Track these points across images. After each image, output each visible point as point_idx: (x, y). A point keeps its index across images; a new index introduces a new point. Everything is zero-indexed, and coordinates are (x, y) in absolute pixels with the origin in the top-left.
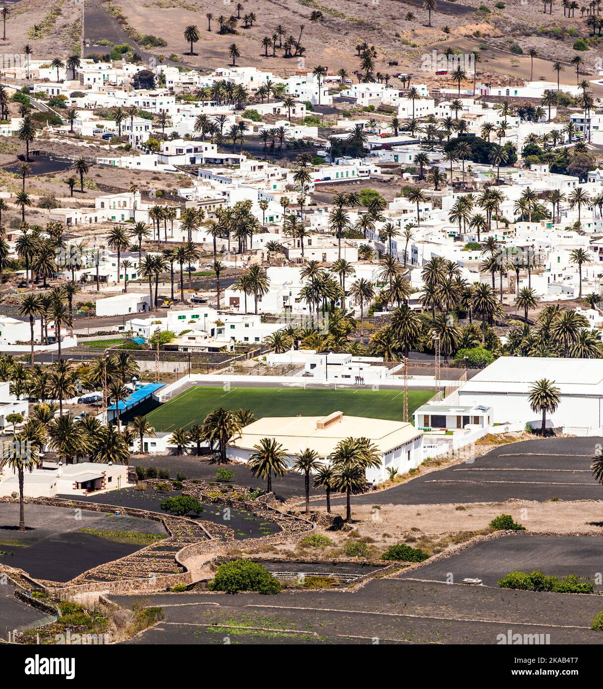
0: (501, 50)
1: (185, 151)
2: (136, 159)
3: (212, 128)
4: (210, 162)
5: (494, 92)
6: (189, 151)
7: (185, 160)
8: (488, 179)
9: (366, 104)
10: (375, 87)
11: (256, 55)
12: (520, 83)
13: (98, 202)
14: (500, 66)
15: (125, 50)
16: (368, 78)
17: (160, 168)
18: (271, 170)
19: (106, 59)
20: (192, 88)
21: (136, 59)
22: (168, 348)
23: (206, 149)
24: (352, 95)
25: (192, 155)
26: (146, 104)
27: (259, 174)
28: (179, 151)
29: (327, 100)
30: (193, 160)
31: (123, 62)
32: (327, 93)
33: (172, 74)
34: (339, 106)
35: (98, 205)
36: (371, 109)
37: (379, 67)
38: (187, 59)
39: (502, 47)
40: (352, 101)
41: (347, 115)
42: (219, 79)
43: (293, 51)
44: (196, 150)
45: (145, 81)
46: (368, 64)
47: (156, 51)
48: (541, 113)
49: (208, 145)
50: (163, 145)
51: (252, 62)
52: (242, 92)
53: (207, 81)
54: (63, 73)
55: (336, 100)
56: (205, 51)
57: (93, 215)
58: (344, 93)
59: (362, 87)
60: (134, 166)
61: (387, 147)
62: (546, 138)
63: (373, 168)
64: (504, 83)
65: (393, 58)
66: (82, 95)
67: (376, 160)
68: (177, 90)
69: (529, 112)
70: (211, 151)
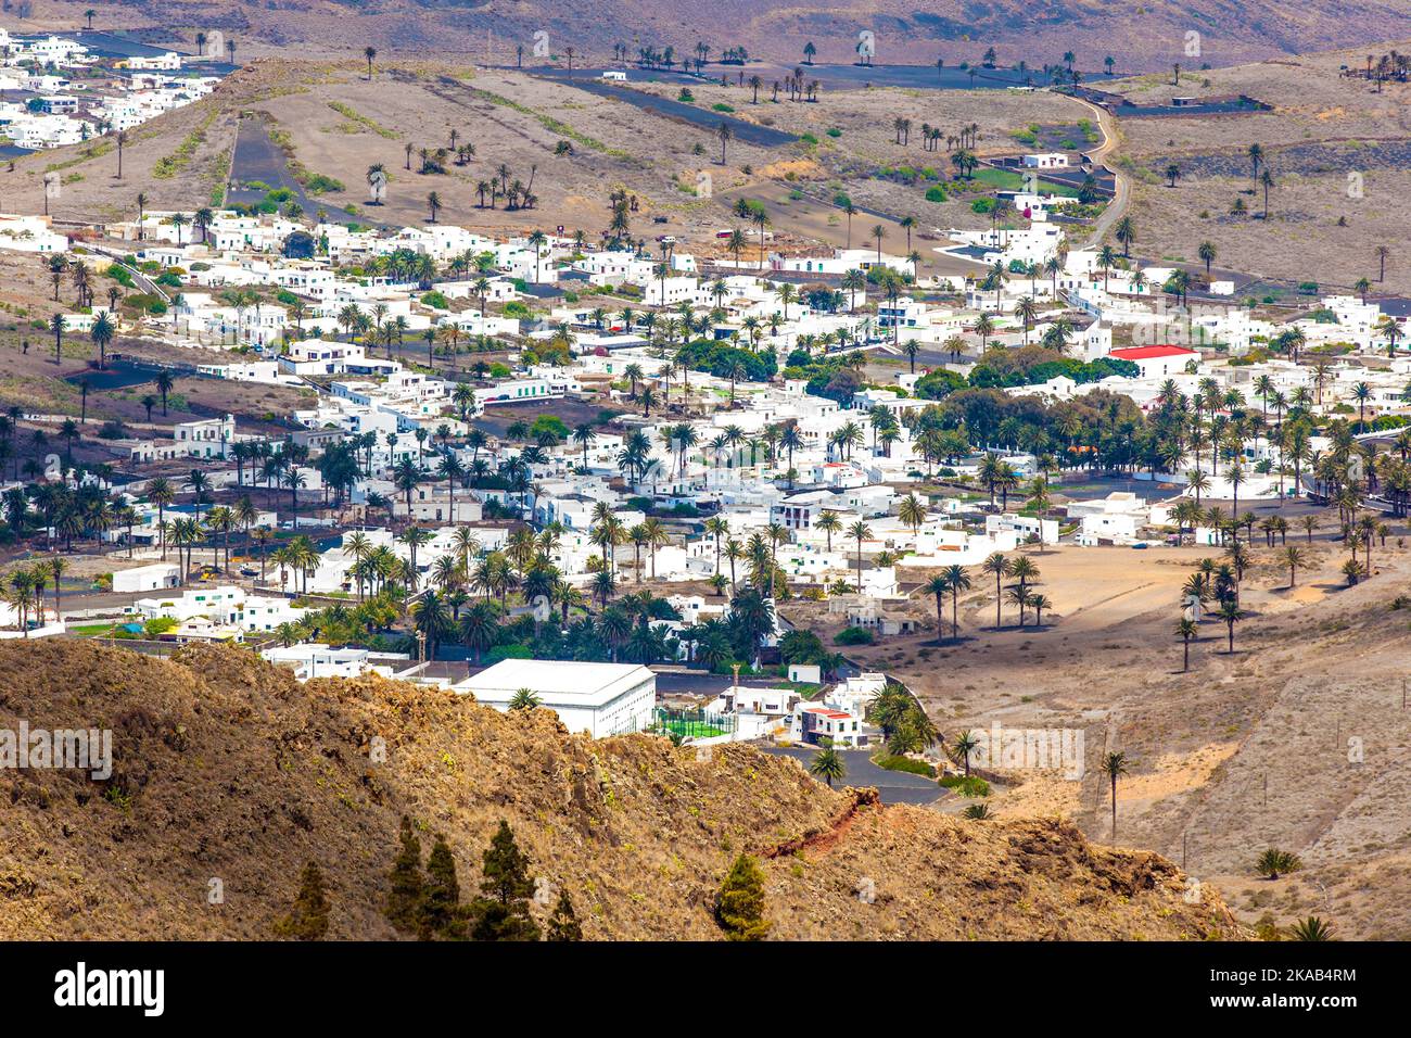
0: (821, 200)
1: (319, 356)
2: (250, 367)
3: (363, 323)
4: (355, 371)
5: (789, 265)
6: (325, 356)
7: (319, 369)
8: (721, 401)
9: (602, 284)
10: (621, 258)
11: (466, 206)
12: (828, 252)
13: (177, 430)
14: (813, 225)
15: (283, 198)
16: (614, 246)
17: (282, 380)
18: (430, 385)
19: (253, 212)
20: (364, 257)
21: (293, 214)
22: (164, 638)
23: (349, 353)
24: (588, 268)
25: (329, 361)
26: (294, 281)
27: (413, 390)
28: (313, 356)
29: (548, 277)
30: (330, 369)
31: (276, 217)
32: (550, 267)
33: (339, 238)
34: (565, 286)
35: (178, 435)
36: (608, 290)
37: (637, 226)
38: (369, 211)
39: (825, 194)
40: (584, 276)
41: (572, 299)
42: (404, 244)
43: (521, 199)
44: (335, 354)
45: (299, 247)
46: (620, 222)
47: (326, 199)
48: (840, 299)
49: (353, 348)
50: (295, 345)
51: (460, 218)
52: (428, 264)
53: (387, 246)
54: (187, 233)
55: (564, 276)
56: (396, 199)
57: (169, 450)
58: (578, 264)
59: (603, 258)
60: (246, 377)
61: (601, 352)
62: (828, 339)
63: (570, 383)
64: (804, 255)
65: (661, 212)
66: (206, 268)
67: (579, 371)
68: (343, 260)
69: (823, 300)
70: (357, 357)
